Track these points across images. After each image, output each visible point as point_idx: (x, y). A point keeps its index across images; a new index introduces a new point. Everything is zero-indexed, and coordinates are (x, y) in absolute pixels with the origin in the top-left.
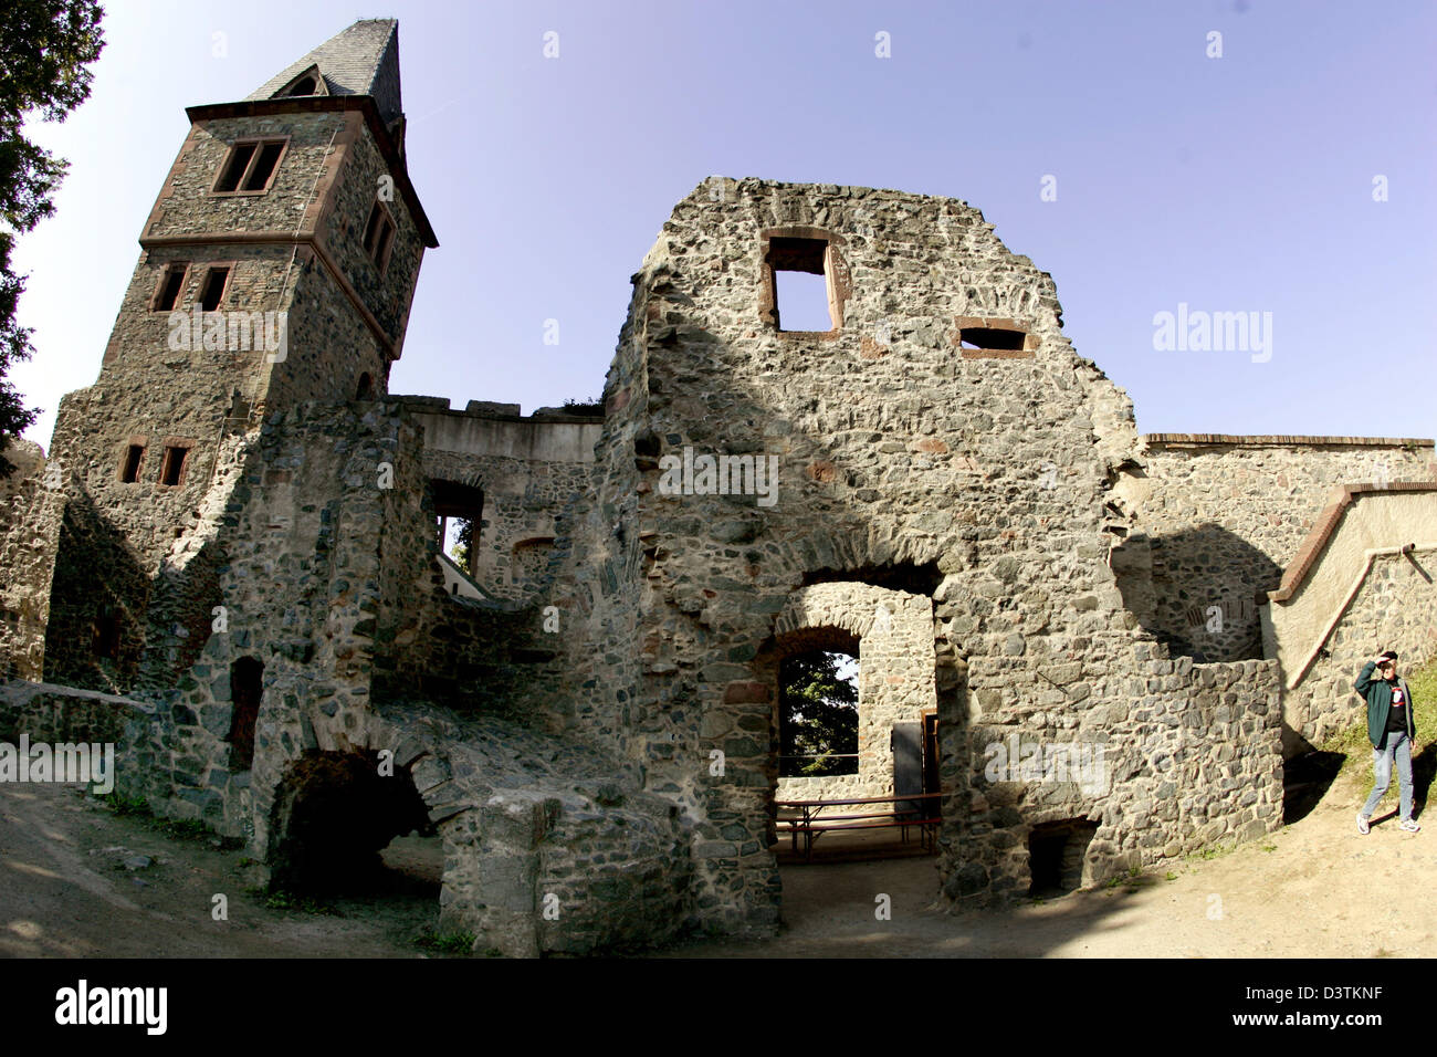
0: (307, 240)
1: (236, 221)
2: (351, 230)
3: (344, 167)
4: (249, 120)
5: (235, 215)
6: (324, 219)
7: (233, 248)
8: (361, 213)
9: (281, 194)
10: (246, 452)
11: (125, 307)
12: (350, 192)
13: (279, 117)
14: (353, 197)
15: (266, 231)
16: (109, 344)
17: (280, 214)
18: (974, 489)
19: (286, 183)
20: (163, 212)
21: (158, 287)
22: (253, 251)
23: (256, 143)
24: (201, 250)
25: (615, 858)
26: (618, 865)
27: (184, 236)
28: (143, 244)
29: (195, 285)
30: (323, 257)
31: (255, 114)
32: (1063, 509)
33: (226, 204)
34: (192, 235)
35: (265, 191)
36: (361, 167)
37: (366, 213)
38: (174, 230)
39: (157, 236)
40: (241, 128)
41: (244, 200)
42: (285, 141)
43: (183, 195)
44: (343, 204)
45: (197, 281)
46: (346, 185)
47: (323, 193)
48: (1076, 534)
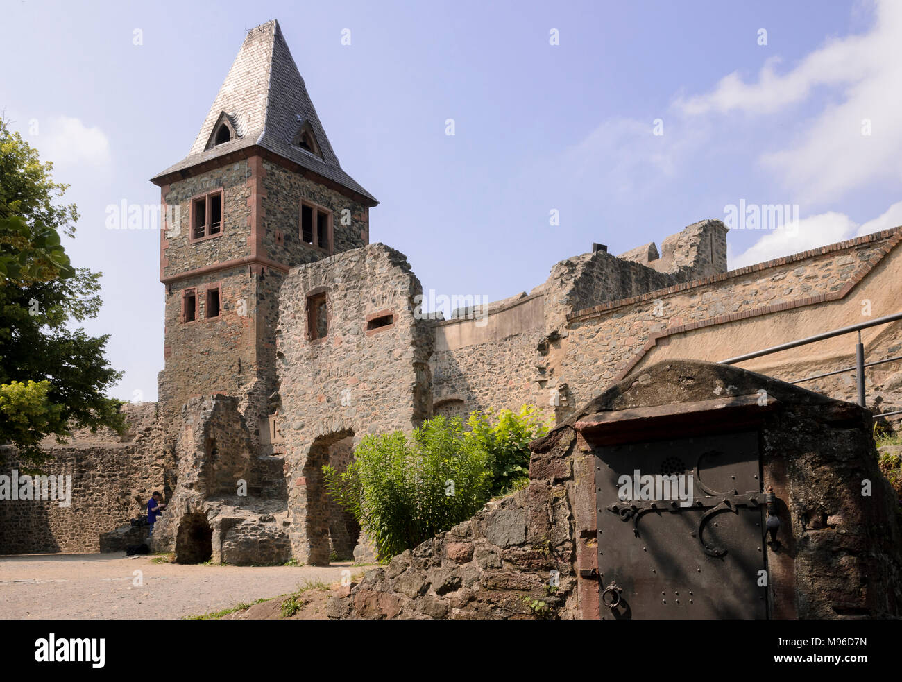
0: (255, 261)
1: (211, 257)
2: (288, 238)
3: (261, 202)
4: (193, 180)
5: (209, 253)
6: (261, 243)
7: (216, 275)
8: (292, 222)
9: (231, 233)
10: (248, 394)
11: (167, 324)
12: (275, 215)
13: (211, 173)
14: (279, 216)
15: (231, 260)
16: (165, 348)
17: (233, 247)
18: (364, 397)
19: (231, 224)
20: (168, 260)
21: (183, 307)
22: (228, 274)
23: (205, 197)
24: (199, 279)
25: (252, 535)
26: (252, 538)
27: (185, 273)
28: (165, 282)
29: (203, 302)
30: (269, 266)
31: (195, 175)
32: (395, 399)
33: (202, 247)
34: (190, 272)
35: (221, 232)
36: (276, 193)
37: (297, 218)
38: (180, 270)
39: (169, 277)
40: (192, 187)
41: (211, 241)
42: (220, 192)
43: (174, 245)
44: (273, 225)
45: (203, 300)
46: (269, 212)
47: (254, 225)
48: (399, 410)
